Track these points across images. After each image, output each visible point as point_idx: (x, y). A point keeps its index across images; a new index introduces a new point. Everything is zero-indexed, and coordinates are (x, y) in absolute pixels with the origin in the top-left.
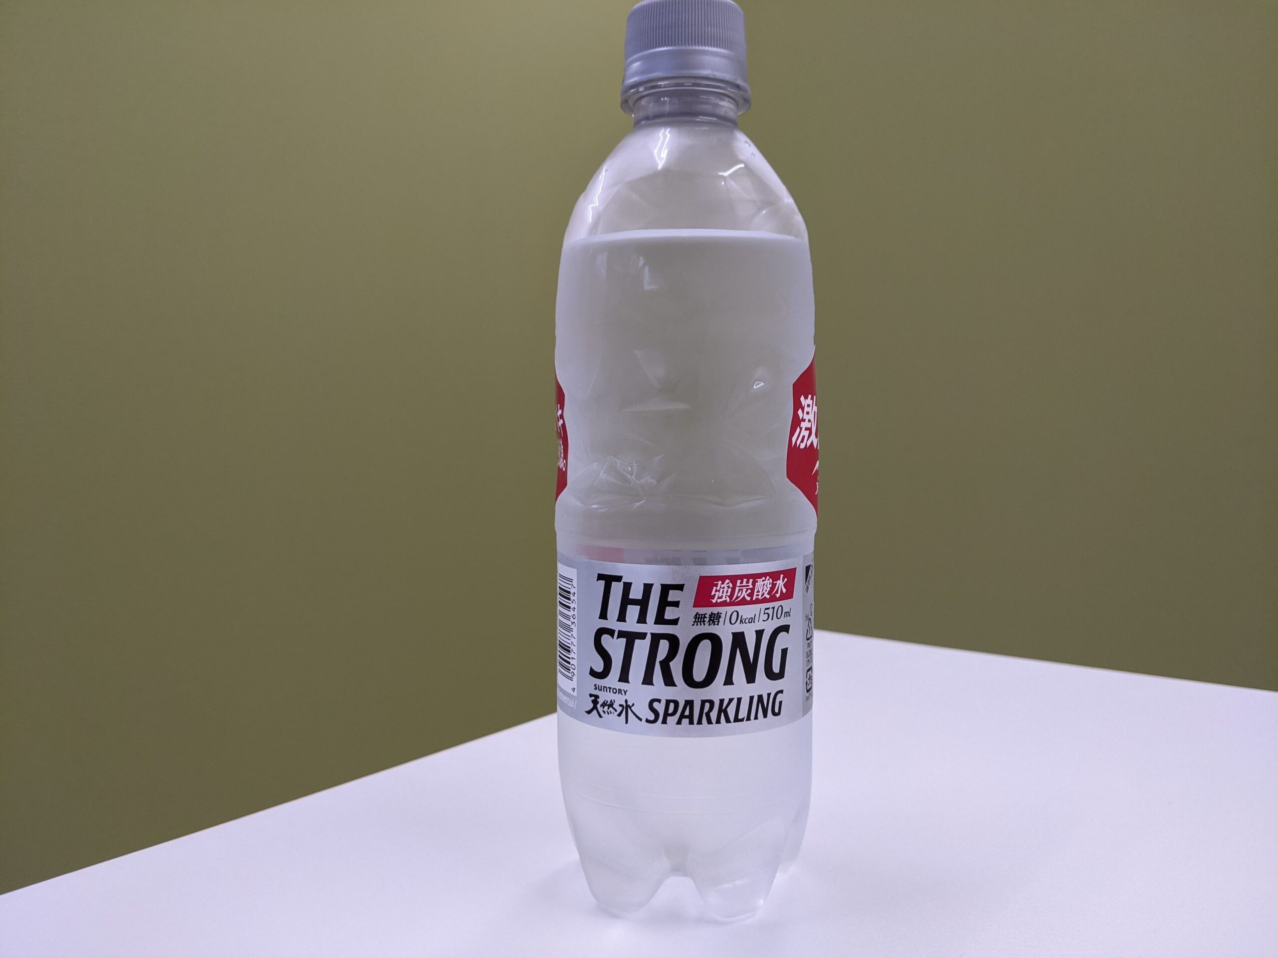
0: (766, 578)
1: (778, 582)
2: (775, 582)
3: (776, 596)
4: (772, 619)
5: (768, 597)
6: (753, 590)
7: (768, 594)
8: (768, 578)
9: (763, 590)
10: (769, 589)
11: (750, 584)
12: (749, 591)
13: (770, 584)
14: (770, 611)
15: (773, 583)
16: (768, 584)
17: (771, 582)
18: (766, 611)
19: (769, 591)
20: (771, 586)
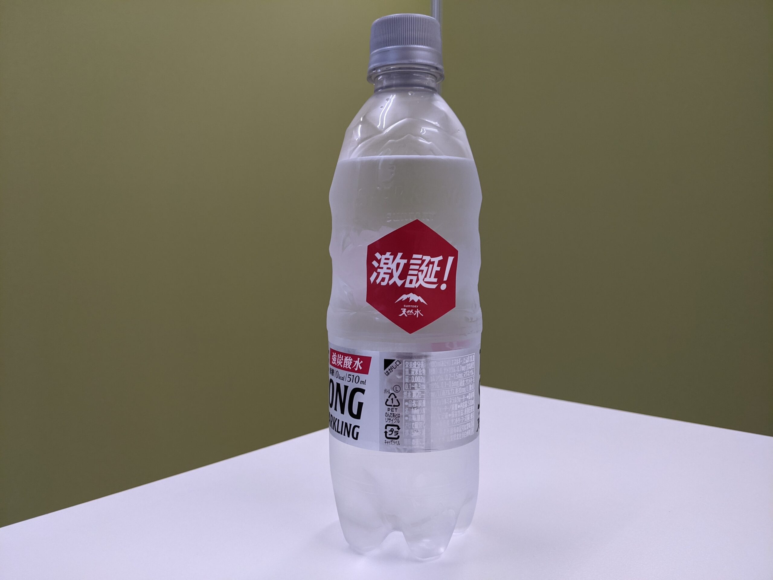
0: (349, 357)
1: (356, 362)
2: (354, 361)
3: (355, 369)
4: (353, 382)
5: (350, 368)
6: (343, 361)
7: (350, 366)
8: (350, 357)
9: (348, 363)
10: (350, 364)
11: (342, 358)
12: (342, 362)
13: (351, 361)
14: (352, 377)
15: (353, 361)
16: (350, 361)
17: (352, 360)
18: (349, 376)
19: (351, 365)
20: (352, 362)
